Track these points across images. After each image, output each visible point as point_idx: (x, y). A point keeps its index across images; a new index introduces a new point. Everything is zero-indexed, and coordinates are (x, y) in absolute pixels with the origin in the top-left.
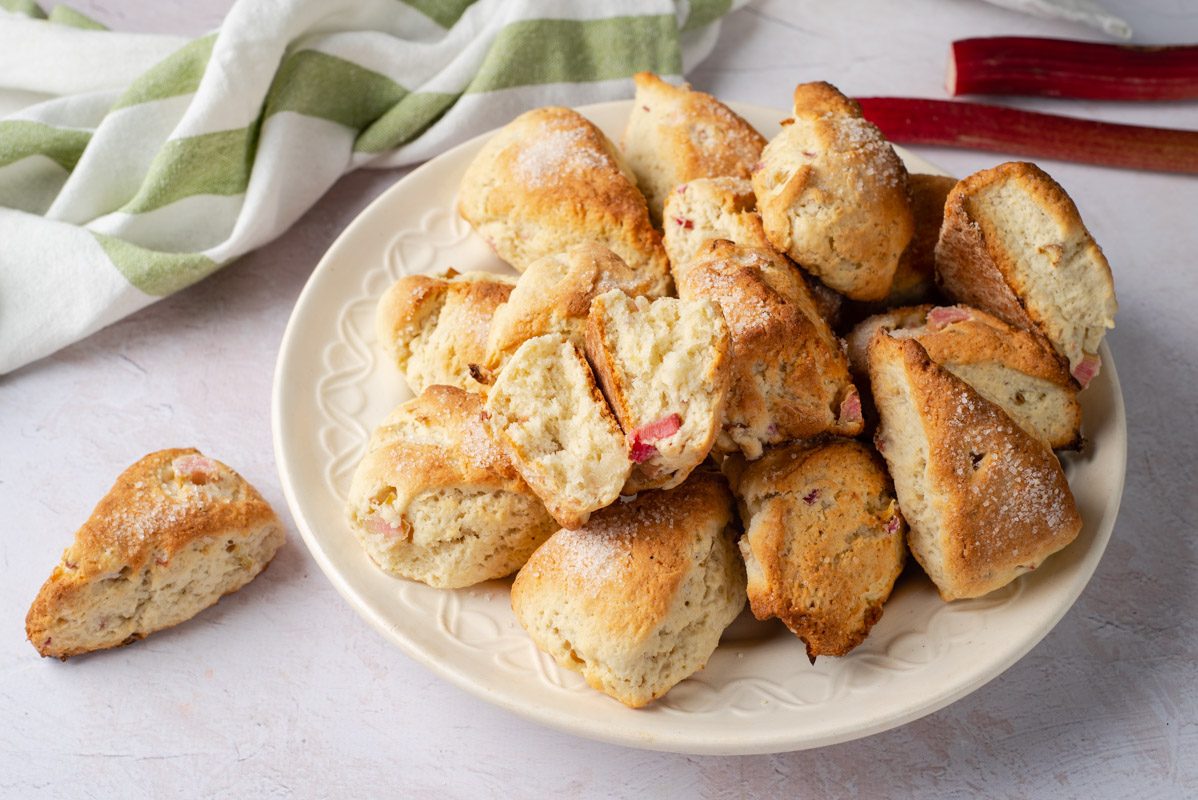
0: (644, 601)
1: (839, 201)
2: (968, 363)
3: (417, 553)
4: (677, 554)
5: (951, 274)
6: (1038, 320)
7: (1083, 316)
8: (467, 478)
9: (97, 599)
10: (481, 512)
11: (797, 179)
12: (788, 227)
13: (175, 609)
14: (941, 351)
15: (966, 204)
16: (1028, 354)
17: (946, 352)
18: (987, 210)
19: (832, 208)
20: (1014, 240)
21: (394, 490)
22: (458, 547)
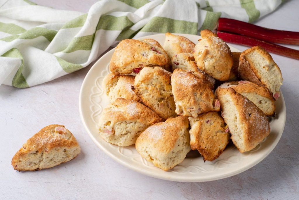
0: (168, 144)
1: (215, 57)
2: (248, 93)
3: (116, 137)
4: (176, 133)
5: (242, 74)
6: (264, 84)
7: (275, 82)
8: (128, 119)
9: (29, 157)
10: (131, 127)
11: (204, 53)
12: (203, 64)
13: (48, 164)
14: (242, 89)
15: (245, 57)
16: (263, 91)
17: (243, 89)
18: (250, 58)
19: (214, 59)
20: (257, 65)
21: (110, 122)
22: (126, 136)
